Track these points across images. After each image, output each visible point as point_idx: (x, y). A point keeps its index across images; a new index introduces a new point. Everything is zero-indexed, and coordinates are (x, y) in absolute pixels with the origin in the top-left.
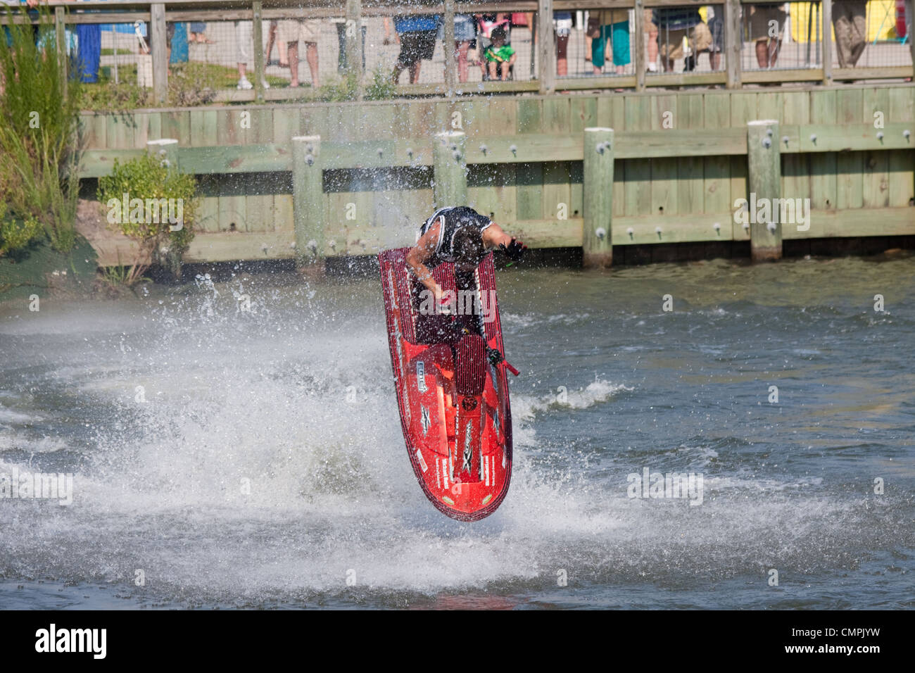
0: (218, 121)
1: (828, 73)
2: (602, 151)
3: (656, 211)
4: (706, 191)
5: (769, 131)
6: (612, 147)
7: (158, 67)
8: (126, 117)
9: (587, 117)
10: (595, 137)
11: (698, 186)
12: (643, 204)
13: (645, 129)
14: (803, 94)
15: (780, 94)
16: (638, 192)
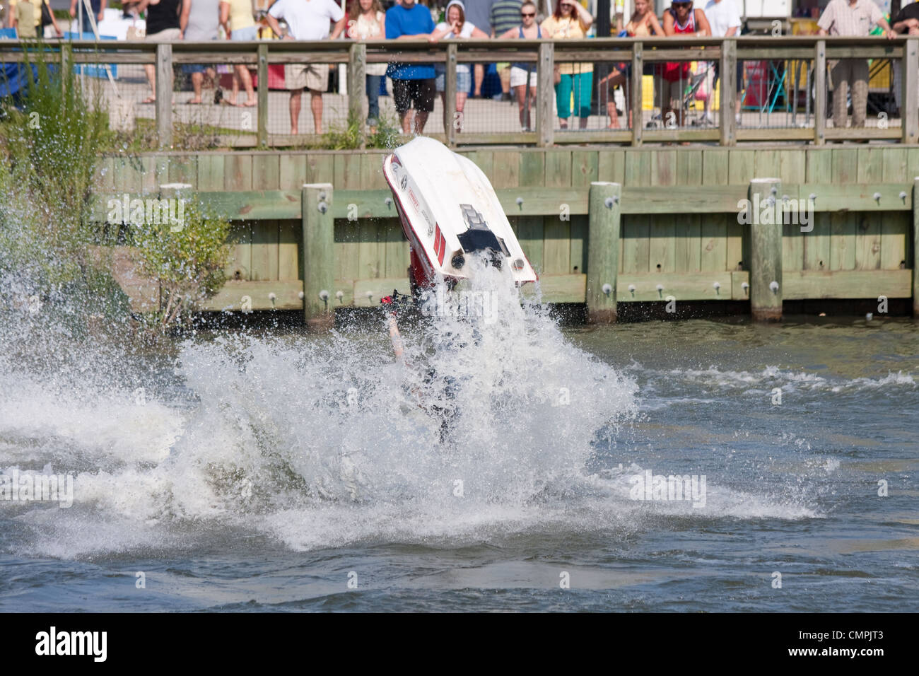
0: (225, 167)
1: (821, 131)
2: (611, 205)
3: (653, 268)
4: (703, 249)
5: (773, 189)
6: (620, 202)
7: (163, 110)
8: (134, 160)
9: (588, 171)
10: (603, 191)
11: (695, 244)
12: (643, 261)
13: (645, 185)
14: (800, 152)
15: (777, 153)
16: (637, 249)
